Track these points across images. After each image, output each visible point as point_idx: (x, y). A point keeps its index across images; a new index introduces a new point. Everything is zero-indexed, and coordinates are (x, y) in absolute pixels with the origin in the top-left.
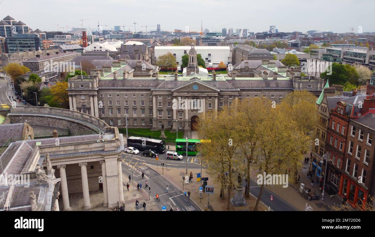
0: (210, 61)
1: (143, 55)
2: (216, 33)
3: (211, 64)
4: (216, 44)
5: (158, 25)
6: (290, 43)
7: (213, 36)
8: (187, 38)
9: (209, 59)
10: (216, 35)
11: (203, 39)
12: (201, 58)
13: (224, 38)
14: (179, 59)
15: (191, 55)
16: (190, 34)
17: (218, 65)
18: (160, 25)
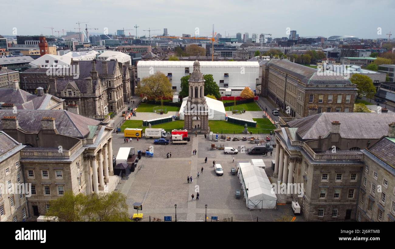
0: (226, 85)
1: (109, 80)
2: (230, 39)
3: (228, 90)
4: (232, 52)
5: (164, 29)
6: (326, 52)
7: (227, 41)
8: (195, 45)
9: (225, 82)
10: (231, 41)
11: (215, 46)
12: (212, 81)
13: (240, 44)
14: (177, 82)
15: (193, 84)
16: (200, 40)
17: (241, 92)
18: (167, 29)
